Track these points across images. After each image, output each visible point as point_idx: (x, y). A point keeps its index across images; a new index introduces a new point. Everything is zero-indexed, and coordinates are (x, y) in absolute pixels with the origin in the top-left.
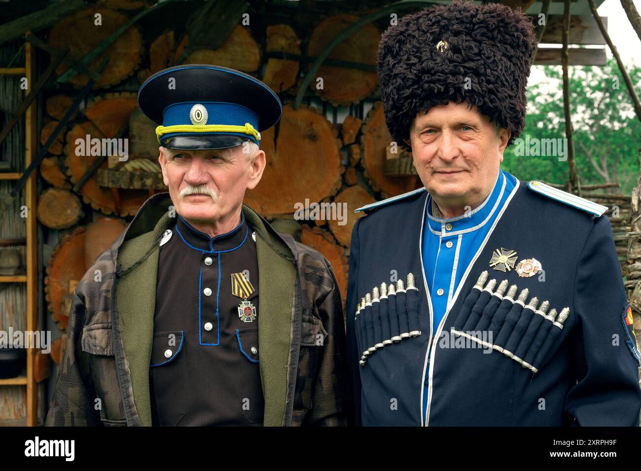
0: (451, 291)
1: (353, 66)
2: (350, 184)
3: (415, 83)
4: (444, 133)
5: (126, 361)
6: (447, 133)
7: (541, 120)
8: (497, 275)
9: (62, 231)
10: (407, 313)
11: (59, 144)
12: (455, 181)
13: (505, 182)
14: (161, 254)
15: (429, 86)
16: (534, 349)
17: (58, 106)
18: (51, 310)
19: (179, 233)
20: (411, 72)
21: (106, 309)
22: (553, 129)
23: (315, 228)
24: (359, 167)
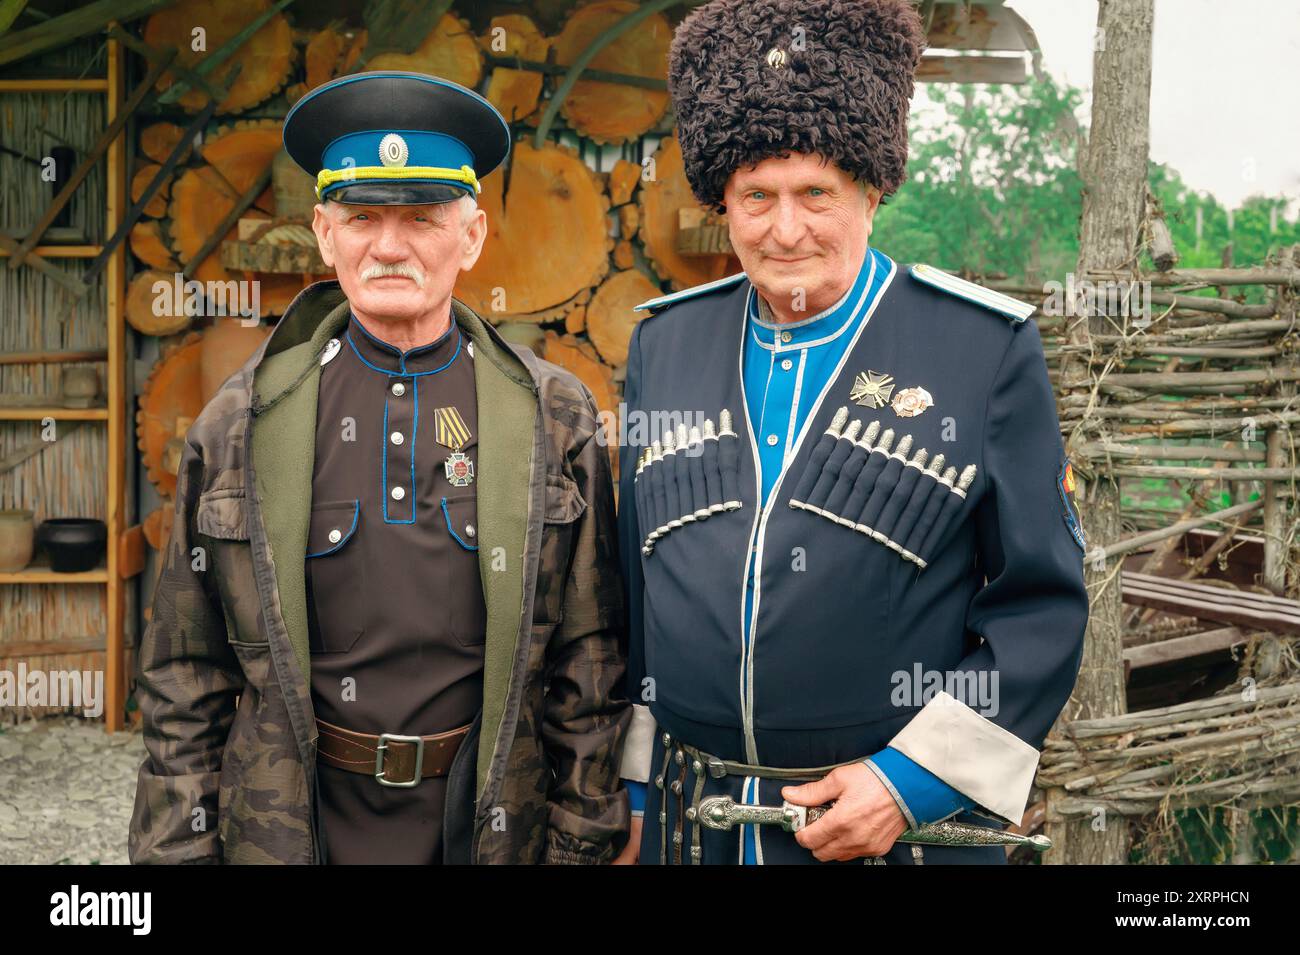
0: (790, 439)
1: (628, 81)
2: (621, 268)
3: (735, 122)
4: (782, 202)
5: (267, 548)
6: (786, 204)
7: (921, 169)
8: (862, 413)
9: (164, 338)
10: (719, 472)
11: (161, 201)
12: (800, 272)
13: (874, 266)
14: (324, 377)
15: (759, 130)
16: (921, 530)
17: (160, 141)
18: (146, 465)
19: (352, 344)
20: (728, 103)
21: (236, 466)
22: (940, 183)
23: (566, 336)
24: (636, 241)
